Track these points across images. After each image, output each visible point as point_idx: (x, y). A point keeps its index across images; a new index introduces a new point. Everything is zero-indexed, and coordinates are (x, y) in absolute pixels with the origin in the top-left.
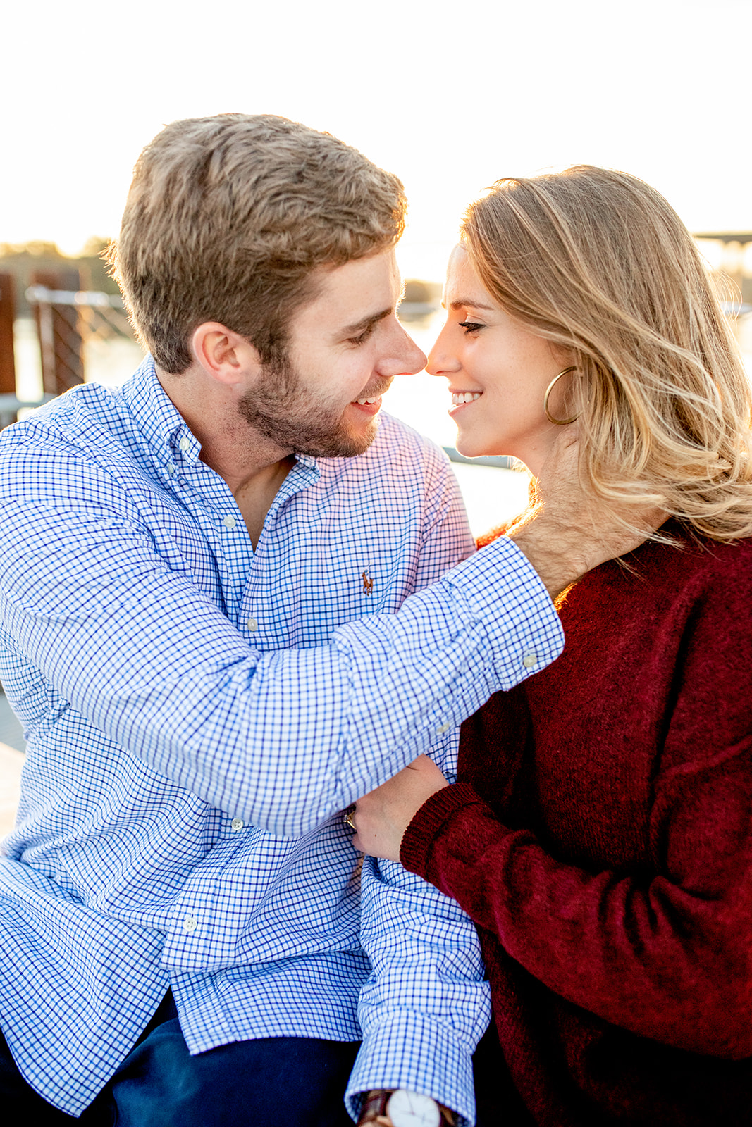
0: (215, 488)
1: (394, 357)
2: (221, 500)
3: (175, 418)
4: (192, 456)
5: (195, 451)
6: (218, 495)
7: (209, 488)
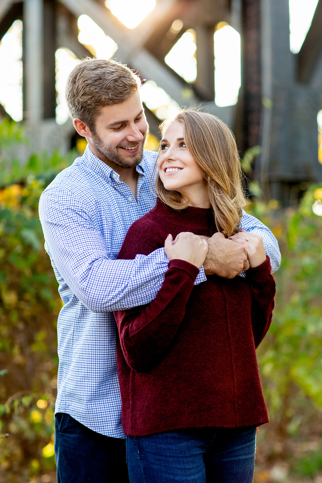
0: (125, 189)
1: (132, 136)
2: (127, 192)
3: (109, 169)
4: (117, 179)
5: (118, 177)
6: (126, 191)
7: (123, 189)
